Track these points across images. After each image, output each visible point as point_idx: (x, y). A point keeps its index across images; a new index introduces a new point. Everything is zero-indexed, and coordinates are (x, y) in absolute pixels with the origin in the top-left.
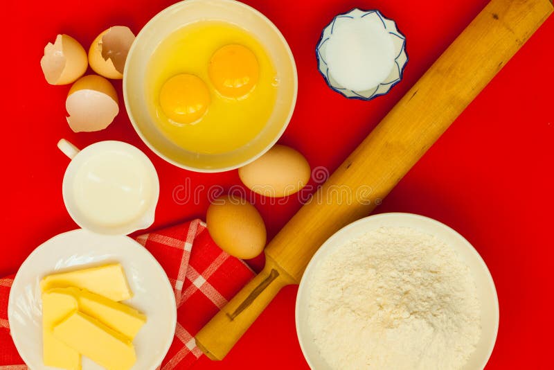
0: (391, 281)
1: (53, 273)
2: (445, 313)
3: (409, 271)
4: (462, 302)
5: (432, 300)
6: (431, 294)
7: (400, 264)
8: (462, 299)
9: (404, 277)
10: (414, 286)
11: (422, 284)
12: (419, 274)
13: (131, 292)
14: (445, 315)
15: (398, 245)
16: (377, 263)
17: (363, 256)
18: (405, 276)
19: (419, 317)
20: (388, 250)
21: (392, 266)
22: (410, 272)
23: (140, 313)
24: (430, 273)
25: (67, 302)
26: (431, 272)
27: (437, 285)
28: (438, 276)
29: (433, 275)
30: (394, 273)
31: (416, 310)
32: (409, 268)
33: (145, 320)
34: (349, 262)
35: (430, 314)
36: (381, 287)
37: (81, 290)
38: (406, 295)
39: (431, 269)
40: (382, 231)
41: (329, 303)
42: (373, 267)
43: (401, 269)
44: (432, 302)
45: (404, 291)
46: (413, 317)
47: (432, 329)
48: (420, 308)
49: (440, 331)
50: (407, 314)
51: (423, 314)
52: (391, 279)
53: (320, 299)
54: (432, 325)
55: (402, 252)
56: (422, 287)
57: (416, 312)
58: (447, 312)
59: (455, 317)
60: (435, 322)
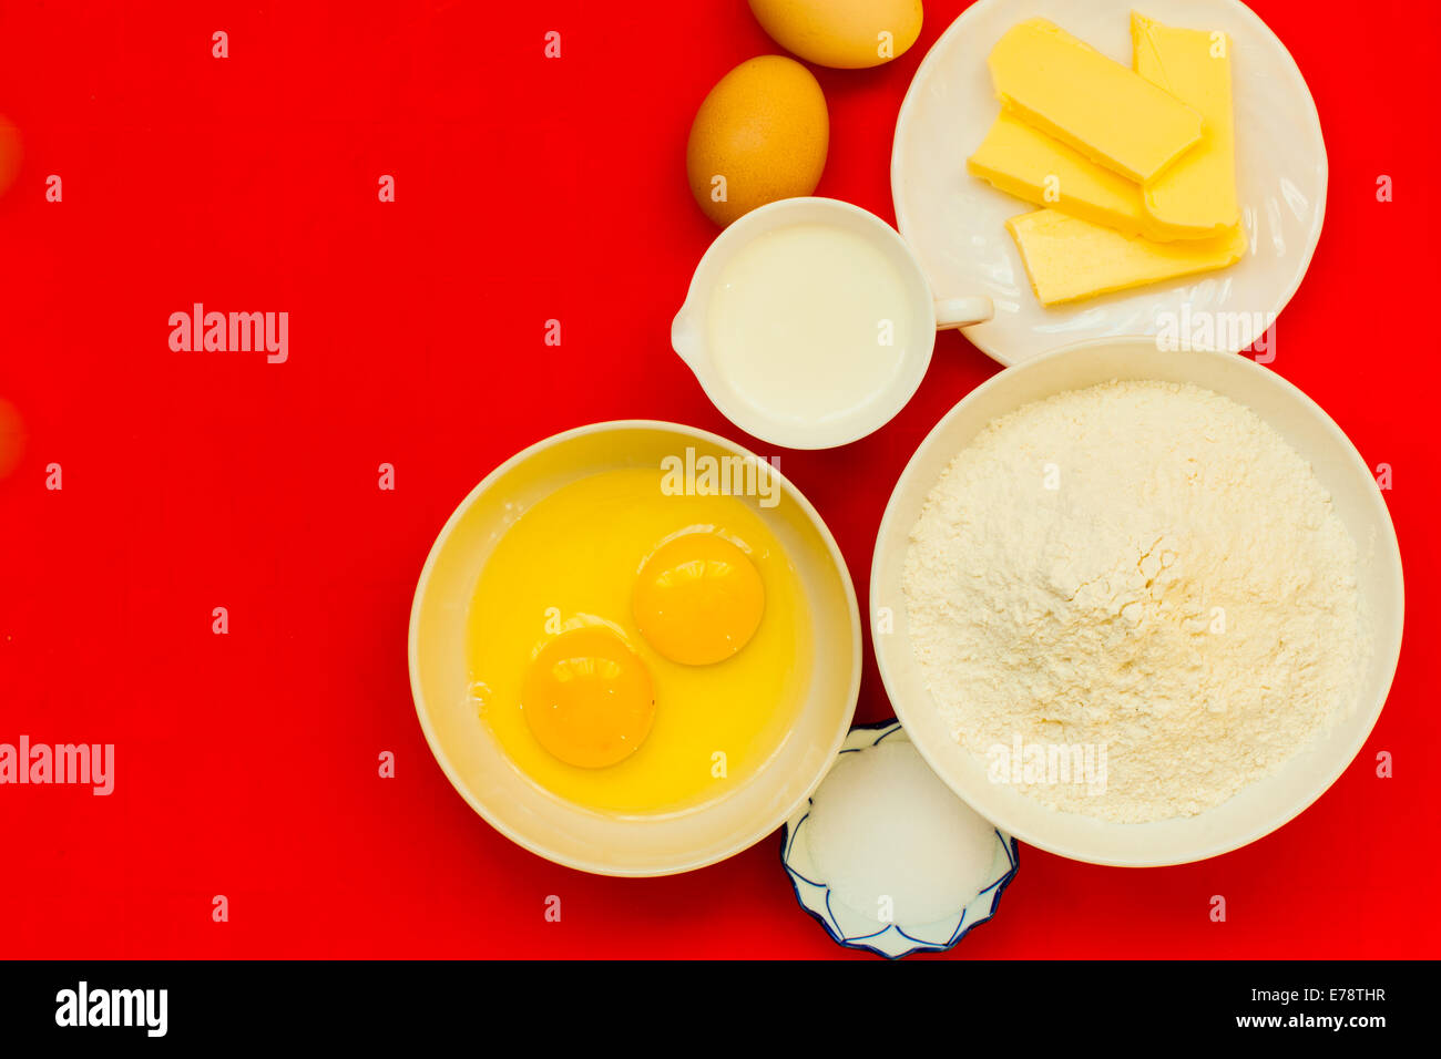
0: (1171, 689)
1: (1216, 273)
2: (1016, 625)
3: (1122, 718)
4: (965, 654)
5: (1057, 655)
6: (1062, 670)
7: (1146, 733)
8: (967, 659)
9: (1136, 702)
10: (1108, 685)
11: (1088, 691)
12: (1096, 713)
13: (1011, 233)
14: (1019, 619)
15: (1151, 778)
16: (1205, 728)
17: (1240, 739)
18: (1130, 704)
19: (1096, 614)
20: (1175, 763)
21: (1169, 726)
22: (1120, 717)
23: (987, 180)
24: (1063, 718)
25: (1172, 205)
26: (1060, 723)
27: (1044, 692)
28: (1042, 714)
29: (1055, 716)
30: (1163, 707)
31: (1101, 628)
32: (1122, 725)
33: (973, 167)
34: (1273, 717)
35: (1063, 621)
36: (1195, 668)
37: (1140, 235)
38: (1129, 659)
39: (1060, 728)
40: (1194, 807)
41: (1311, 603)
42: (1214, 716)
43: (1143, 721)
44: (1058, 649)
45: (1135, 670)
46: (1114, 609)
47: (1055, 583)
48: (1090, 633)
49: (1027, 578)
50: (1132, 613)
51: (1085, 620)
52: (1168, 694)
53: (1331, 611)
54: (1054, 593)
55: (1141, 761)
56: (1088, 684)
57: (1103, 622)
58: (1009, 625)
59: (985, 614)
60: (1049, 602)
